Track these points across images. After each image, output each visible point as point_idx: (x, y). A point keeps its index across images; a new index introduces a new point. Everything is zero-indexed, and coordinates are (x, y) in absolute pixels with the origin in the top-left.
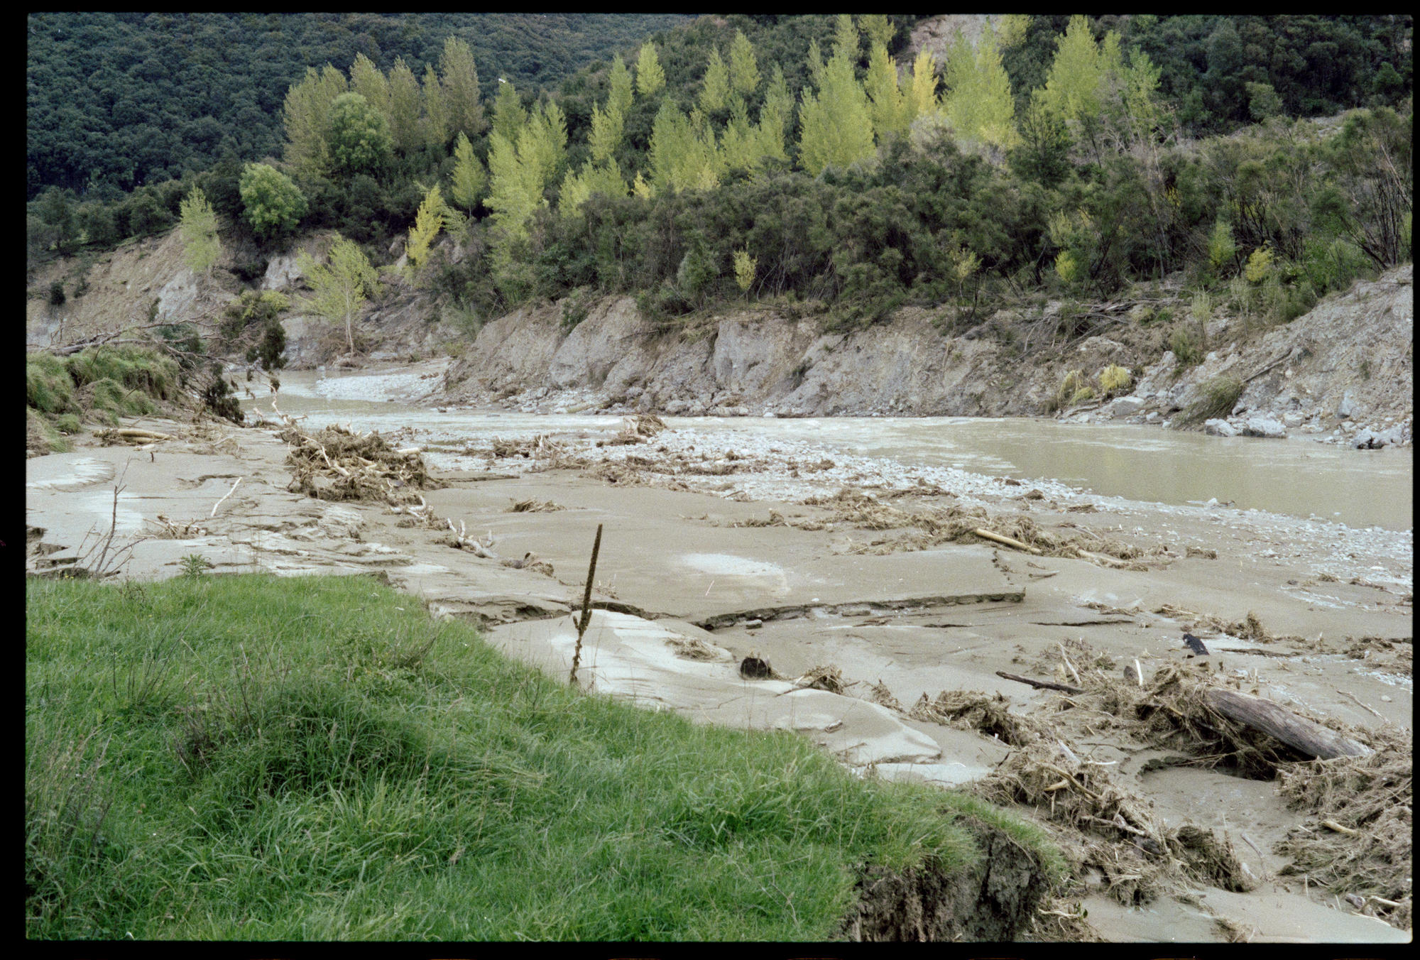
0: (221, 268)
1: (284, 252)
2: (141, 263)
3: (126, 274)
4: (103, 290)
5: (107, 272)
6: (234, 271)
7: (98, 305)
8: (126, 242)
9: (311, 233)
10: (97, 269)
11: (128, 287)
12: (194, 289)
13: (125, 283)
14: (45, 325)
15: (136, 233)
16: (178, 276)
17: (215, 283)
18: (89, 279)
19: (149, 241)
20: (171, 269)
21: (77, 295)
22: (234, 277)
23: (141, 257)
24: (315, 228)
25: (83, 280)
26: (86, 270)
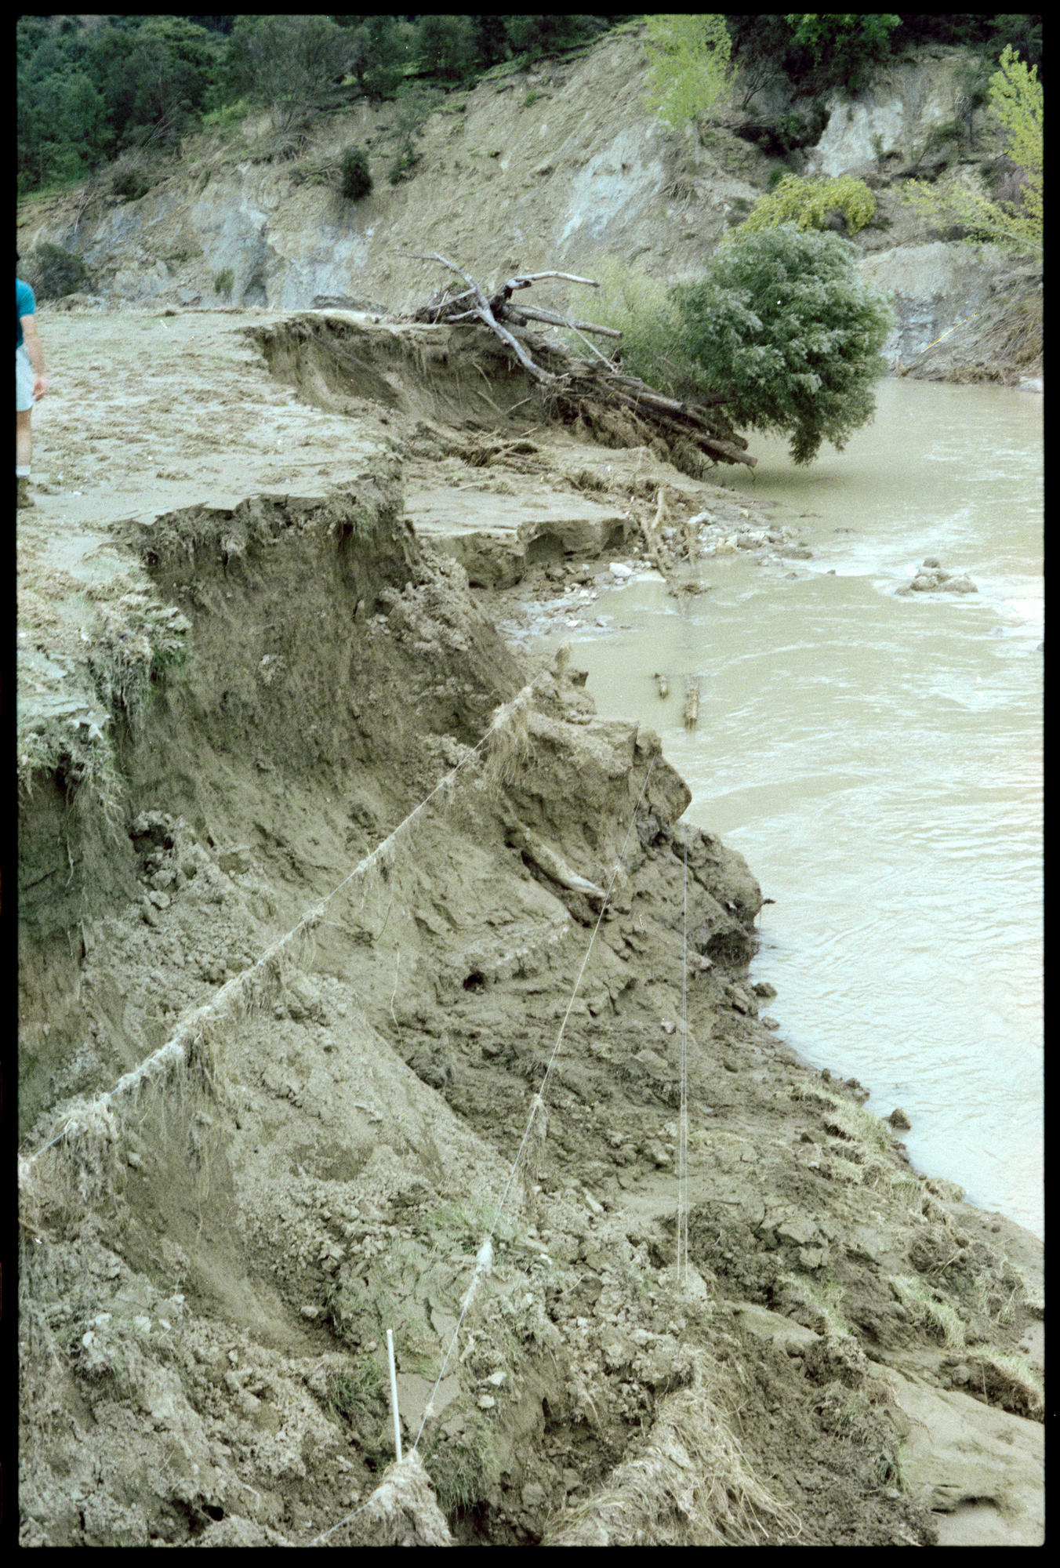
0: (717, 125)
1: (854, 94)
2: (530, 114)
3: (497, 138)
4: (450, 169)
5: (458, 132)
6: (748, 133)
7: (441, 202)
8: (496, 71)
9: (911, 52)
10: (437, 127)
11: (504, 164)
12: (656, 170)
13: (496, 155)
14: (325, 243)
15: (517, 51)
16: (620, 141)
17: (706, 156)
18: (422, 146)
19: (545, 70)
20: (600, 125)
21: (396, 179)
22: (748, 146)
23: (530, 102)
24: (919, 42)
25: (409, 148)
26: (412, 126)
